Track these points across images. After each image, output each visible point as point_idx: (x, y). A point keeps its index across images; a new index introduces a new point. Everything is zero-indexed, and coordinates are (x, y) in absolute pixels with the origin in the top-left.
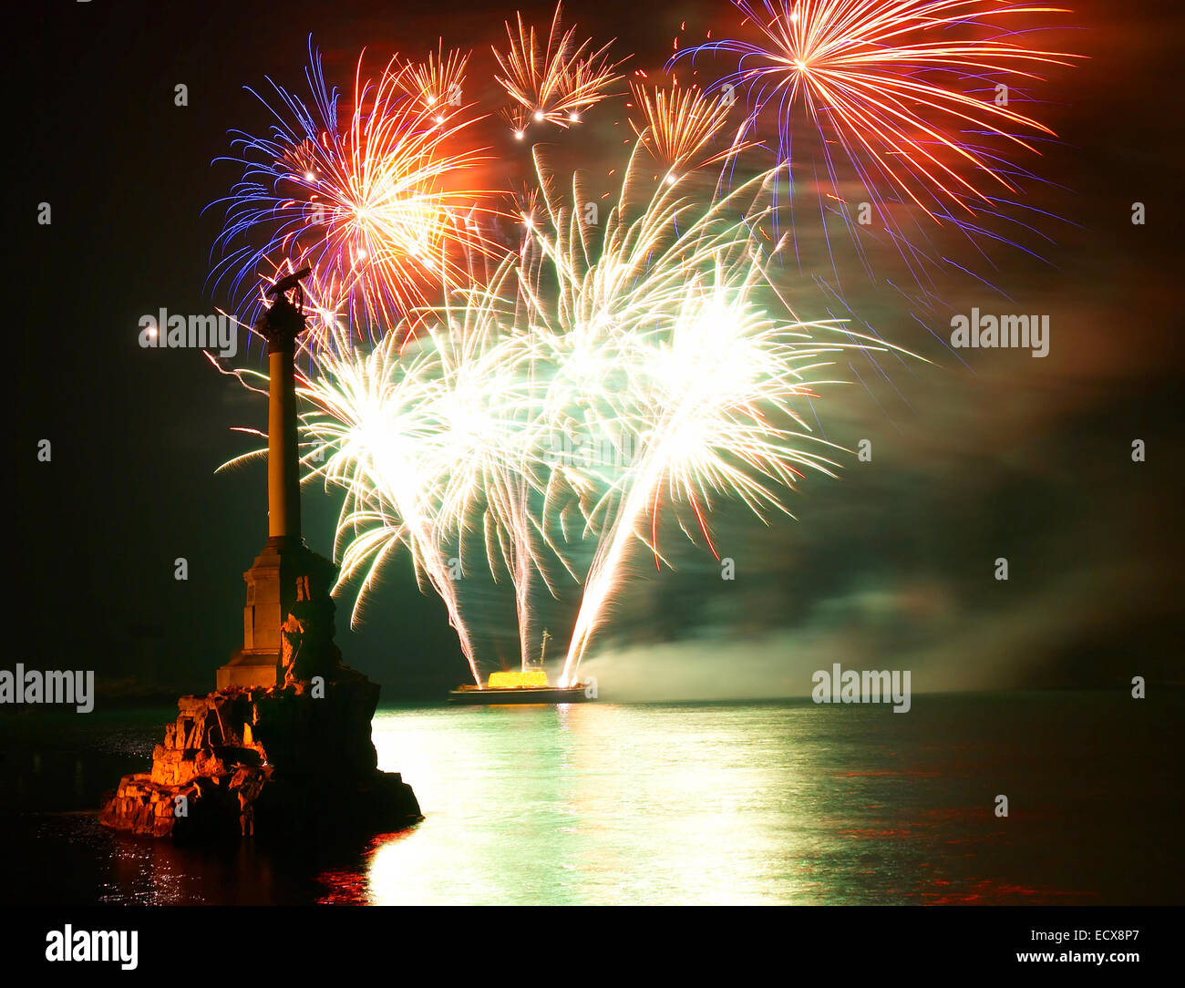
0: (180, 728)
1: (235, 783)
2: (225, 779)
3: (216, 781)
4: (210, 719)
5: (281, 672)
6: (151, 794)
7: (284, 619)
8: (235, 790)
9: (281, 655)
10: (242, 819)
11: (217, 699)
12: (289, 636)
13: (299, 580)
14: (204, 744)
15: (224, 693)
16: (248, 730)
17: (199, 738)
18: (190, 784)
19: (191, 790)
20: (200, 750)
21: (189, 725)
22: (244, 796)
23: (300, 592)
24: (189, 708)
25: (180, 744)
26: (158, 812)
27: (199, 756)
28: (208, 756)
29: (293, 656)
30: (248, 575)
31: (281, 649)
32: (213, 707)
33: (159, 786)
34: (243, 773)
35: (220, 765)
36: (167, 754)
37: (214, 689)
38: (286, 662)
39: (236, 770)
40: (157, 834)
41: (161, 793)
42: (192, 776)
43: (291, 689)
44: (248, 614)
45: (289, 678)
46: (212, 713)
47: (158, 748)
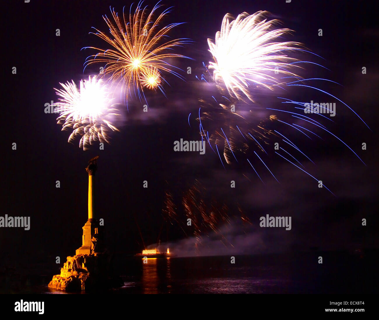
0: (67, 264)
1: (80, 277)
2: (78, 276)
3: (76, 277)
4: (74, 262)
5: (91, 251)
6: (60, 280)
7: (92, 238)
8: (80, 279)
9: (91, 247)
10: (82, 286)
11: (76, 257)
12: (93, 242)
13: (95, 229)
14: (73, 268)
15: (77, 256)
16: (83, 264)
17: (72, 266)
18: (69, 277)
19: (70, 279)
20: (71, 269)
21: (69, 263)
22: (82, 280)
23: (96, 232)
24: (70, 259)
25: (67, 268)
26: (62, 284)
27: (72, 271)
28: (74, 271)
29: (94, 247)
30: (83, 228)
31: (91, 245)
32: (75, 259)
33: (62, 278)
34: (82, 275)
35: (77, 273)
36: (64, 270)
37: (75, 255)
38: (92, 248)
39: (80, 274)
40: (62, 289)
41: (63, 279)
42: (70, 276)
43: (93, 255)
44: (83, 237)
45: (93, 252)
46: (75, 260)
47: (62, 268)
